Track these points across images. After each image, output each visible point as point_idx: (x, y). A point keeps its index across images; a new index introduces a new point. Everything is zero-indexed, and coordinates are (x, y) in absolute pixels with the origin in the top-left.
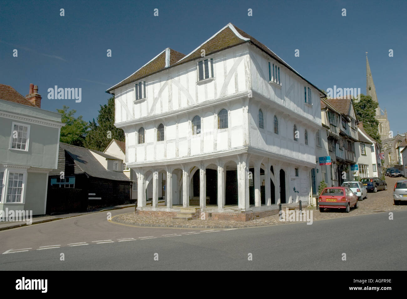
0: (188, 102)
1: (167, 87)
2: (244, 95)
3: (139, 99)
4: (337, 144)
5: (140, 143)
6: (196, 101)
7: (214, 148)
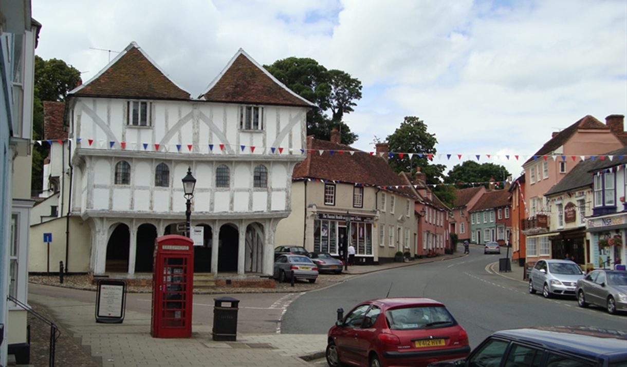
3: (140, 126)
5: (118, 184)
6: (237, 150)
7: (249, 208)
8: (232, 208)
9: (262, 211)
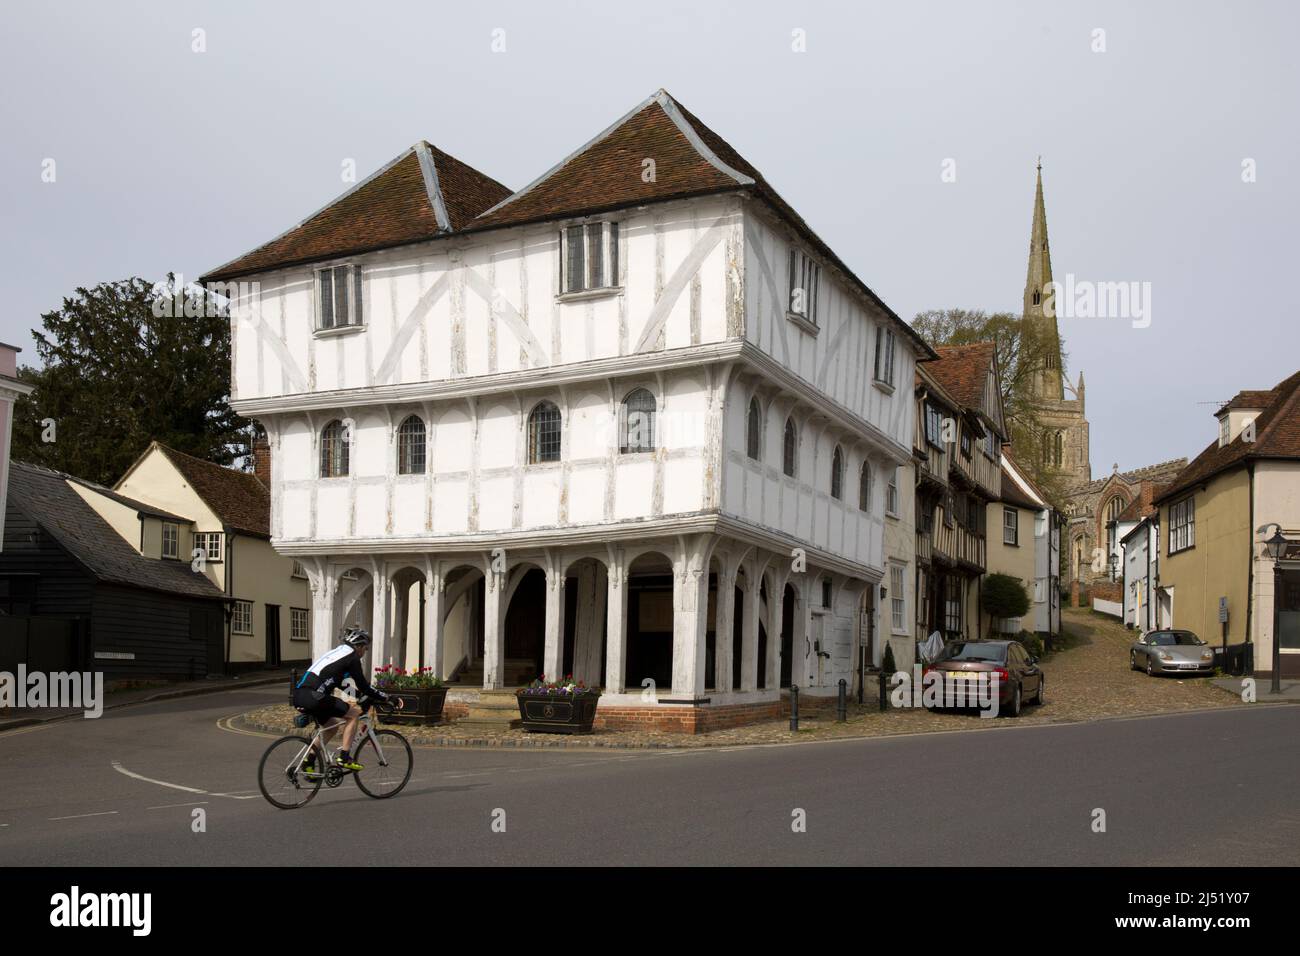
0: (523, 355)
1: (447, 295)
2: (718, 355)
3: (338, 327)
4: (938, 508)
5: (328, 476)
6: (554, 355)
7: (605, 511)
8: (564, 516)
9: (640, 520)
